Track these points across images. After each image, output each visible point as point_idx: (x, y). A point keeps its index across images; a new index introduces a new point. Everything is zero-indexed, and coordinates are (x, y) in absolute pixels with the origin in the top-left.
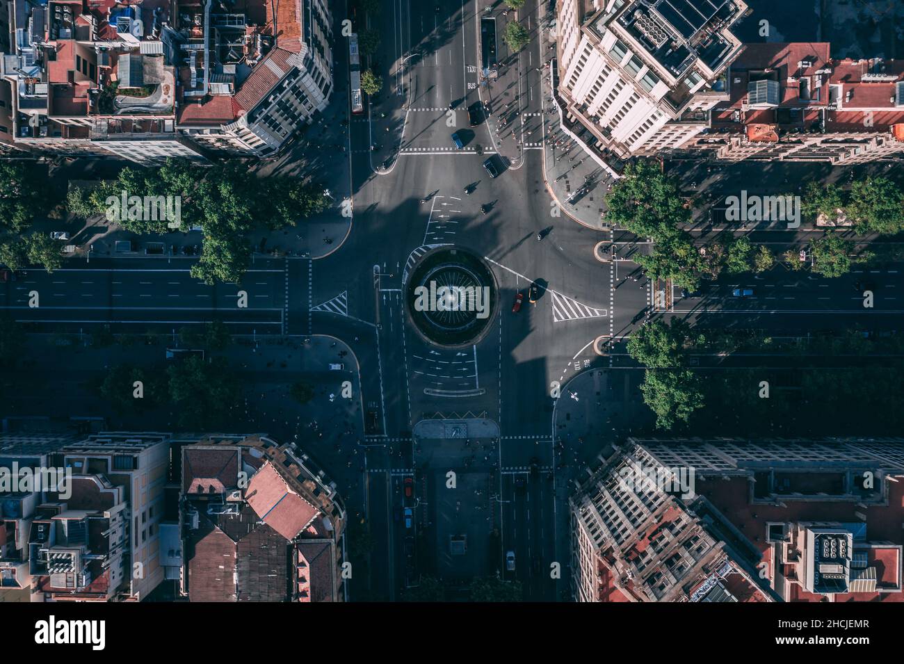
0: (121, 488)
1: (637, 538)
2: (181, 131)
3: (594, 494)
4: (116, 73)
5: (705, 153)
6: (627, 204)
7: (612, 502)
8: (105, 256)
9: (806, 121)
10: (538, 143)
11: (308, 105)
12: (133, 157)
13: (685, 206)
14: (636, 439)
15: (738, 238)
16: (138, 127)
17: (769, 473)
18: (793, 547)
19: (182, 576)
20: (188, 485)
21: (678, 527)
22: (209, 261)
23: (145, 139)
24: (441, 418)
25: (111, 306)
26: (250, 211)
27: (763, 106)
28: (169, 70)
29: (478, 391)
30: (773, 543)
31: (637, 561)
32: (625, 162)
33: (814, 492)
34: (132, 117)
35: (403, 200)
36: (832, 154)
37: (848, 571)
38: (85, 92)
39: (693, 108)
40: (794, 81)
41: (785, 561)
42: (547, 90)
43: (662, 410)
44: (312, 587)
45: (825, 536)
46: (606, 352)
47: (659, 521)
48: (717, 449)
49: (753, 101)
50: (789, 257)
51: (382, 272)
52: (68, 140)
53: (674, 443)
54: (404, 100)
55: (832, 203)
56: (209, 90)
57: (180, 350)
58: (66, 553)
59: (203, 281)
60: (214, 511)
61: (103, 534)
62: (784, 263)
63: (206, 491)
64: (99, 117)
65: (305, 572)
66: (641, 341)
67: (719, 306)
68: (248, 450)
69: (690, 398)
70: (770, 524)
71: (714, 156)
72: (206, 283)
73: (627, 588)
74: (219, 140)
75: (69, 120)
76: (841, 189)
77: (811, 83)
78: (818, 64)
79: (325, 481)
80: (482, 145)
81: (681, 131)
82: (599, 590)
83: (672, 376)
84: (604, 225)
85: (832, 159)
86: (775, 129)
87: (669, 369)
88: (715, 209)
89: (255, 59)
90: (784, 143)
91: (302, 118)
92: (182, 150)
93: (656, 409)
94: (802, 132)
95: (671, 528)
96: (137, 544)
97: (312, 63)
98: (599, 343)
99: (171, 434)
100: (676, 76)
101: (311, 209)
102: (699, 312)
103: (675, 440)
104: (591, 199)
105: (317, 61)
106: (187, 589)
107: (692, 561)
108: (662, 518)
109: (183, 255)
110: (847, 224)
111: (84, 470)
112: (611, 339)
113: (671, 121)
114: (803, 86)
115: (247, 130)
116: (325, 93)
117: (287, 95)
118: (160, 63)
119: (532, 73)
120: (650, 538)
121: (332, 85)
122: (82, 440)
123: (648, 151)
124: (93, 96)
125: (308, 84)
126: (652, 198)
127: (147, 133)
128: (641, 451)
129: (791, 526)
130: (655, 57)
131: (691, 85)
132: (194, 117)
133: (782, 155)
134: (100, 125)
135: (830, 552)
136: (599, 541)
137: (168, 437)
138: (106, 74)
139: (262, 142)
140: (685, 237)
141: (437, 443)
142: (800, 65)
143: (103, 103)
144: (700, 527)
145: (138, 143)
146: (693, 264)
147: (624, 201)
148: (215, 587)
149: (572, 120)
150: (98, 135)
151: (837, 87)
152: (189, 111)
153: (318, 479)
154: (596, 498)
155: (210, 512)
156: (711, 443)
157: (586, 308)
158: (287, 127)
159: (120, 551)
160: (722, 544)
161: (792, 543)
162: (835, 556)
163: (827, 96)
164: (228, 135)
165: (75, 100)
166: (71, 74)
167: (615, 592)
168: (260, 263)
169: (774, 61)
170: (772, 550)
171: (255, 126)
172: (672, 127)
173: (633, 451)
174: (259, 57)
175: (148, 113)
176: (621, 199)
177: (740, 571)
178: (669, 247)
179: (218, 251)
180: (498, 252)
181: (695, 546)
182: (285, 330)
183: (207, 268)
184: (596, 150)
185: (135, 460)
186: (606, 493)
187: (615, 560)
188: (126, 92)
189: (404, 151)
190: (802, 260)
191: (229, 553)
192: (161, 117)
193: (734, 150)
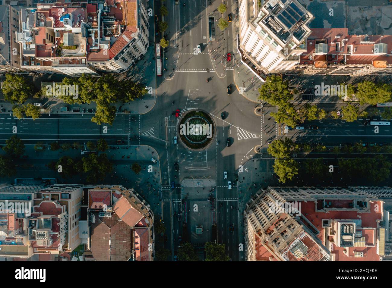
0: (65, 206)
1: (270, 225)
2: (89, 64)
3: (254, 209)
4: (63, 40)
5: (299, 72)
6: (267, 92)
7: (261, 212)
8: (57, 113)
9: (338, 59)
10: (232, 67)
11: (139, 52)
12: (68, 73)
13: (291, 93)
14: (271, 187)
15: (313, 106)
16: (71, 62)
17: (323, 200)
18: (332, 229)
19: (88, 242)
20: (91, 205)
21: (286, 220)
22: (99, 115)
23: (74, 67)
24: (192, 179)
25: (58, 133)
26: (115, 95)
27: (321, 54)
28: (83, 39)
29: (208, 168)
30: (325, 228)
31: (270, 234)
32: (267, 75)
33: (341, 207)
34: (69, 58)
35: (177, 90)
36: (350, 72)
37: (354, 238)
38: (50, 47)
39: (293, 55)
40: (333, 43)
41: (329, 235)
42: (235, 46)
43: (281, 175)
44: (141, 246)
45: (345, 225)
46: (259, 152)
47: (279, 218)
48: (303, 191)
49: (317, 52)
50: (333, 114)
51: (168, 120)
52: (43, 67)
53: (286, 189)
54: (177, 50)
55: (350, 92)
56: (100, 47)
57: (87, 151)
58: (43, 232)
59: (96, 123)
60: (101, 215)
61: (58, 224)
62: (331, 116)
63: (98, 208)
64: (55, 58)
65: (138, 240)
66: (273, 147)
67: (305, 133)
68: (115, 191)
69: (293, 170)
70: (323, 220)
71: (303, 73)
72: (97, 124)
73: (266, 244)
74: (103, 67)
75: (44, 59)
76: (353, 86)
77: (340, 44)
78: (343, 37)
79: (146, 204)
80: (209, 68)
81: (288, 64)
82: (255, 246)
83: (285, 161)
84: (258, 101)
85: (350, 74)
86: (325, 63)
87: (284, 159)
88: (303, 94)
89: (118, 34)
90: (330, 68)
91: (136, 57)
92: (88, 71)
93: (279, 175)
94: (336, 64)
95: (283, 221)
96: (70, 229)
97: (141, 36)
98: (256, 148)
99: (83, 185)
100: (285, 43)
101: (140, 94)
102: (297, 136)
103: (287, 188)
104: (253, 90)
105: (143, 35)
106: (90, 247)
107: (291, 233)
108: (280, 217)
109: (88, 113)
110: (357, 100)
111: (50, 199)
112: (261, 147)
113: (284, 60)
114: (337, 46)
115: (115, 63)
116: (146, 47)
117: (131, 49)
118: (80, 36)
119: (229, 39)
120: (275, 225)
121: (149, 44)
122: (47, 187)
123: (276, 71)
124: (53, 49)
125: (139, 44)
126: (277, 90)
127: (75, 64)
128: (273, 192)
129: (332, 220)
130: (277, 36)
131: (291, 46)
132: (94, 58)
133: (330, 73)
134: (56, 61)
135: (347, 231)
136: (255, 227)
137: (82, 186)
138: (59, 40)
139: (120, 67)
140: (291, 105)
141: (191, 189)
142: (336, 37)
143: (57, 52)
144: (294, 220)
145: (71, 68)
146: (294, 116)
147: (266, 91)
148: (102, 246)
149: (246, 58)
150: (55, 65)
151: (351, 46)
152: (92, 55)
153: (143, 203)
154: (255, 210)
155: (100, 216)
156: (301, 189)
157: (251, 134)
158: (131, 61)
159: (64, 231)
160: (302, 226)
161: (332, 227)
162: (349, 232)
163: (347, 50)
164: (107, 65)
165: (46, 51)
166: (44, 41)
167: (262, 247)
168: (119, 116)
169: (326, 35)
170: (324, 230)
171: (118, 61)
172: (285, 62)
173: (270, 192)
174: (120, 34)
175: (75, 56)
176: (265, 90)
177: (309, 236)
178: (285, 110)
179: (103, 111)
180: (215, 112)
181: (292, 227)
182: (129, 143)
183: (98, 118)
184: (255, 70)
185: (70, 195)
186: (259, 208)
187: (262, 234)
188: (67, 48)
189: (177, 71)
190: (338, 115)
191: (107, 232)
192: (81, 58)
193: (310, 71)
